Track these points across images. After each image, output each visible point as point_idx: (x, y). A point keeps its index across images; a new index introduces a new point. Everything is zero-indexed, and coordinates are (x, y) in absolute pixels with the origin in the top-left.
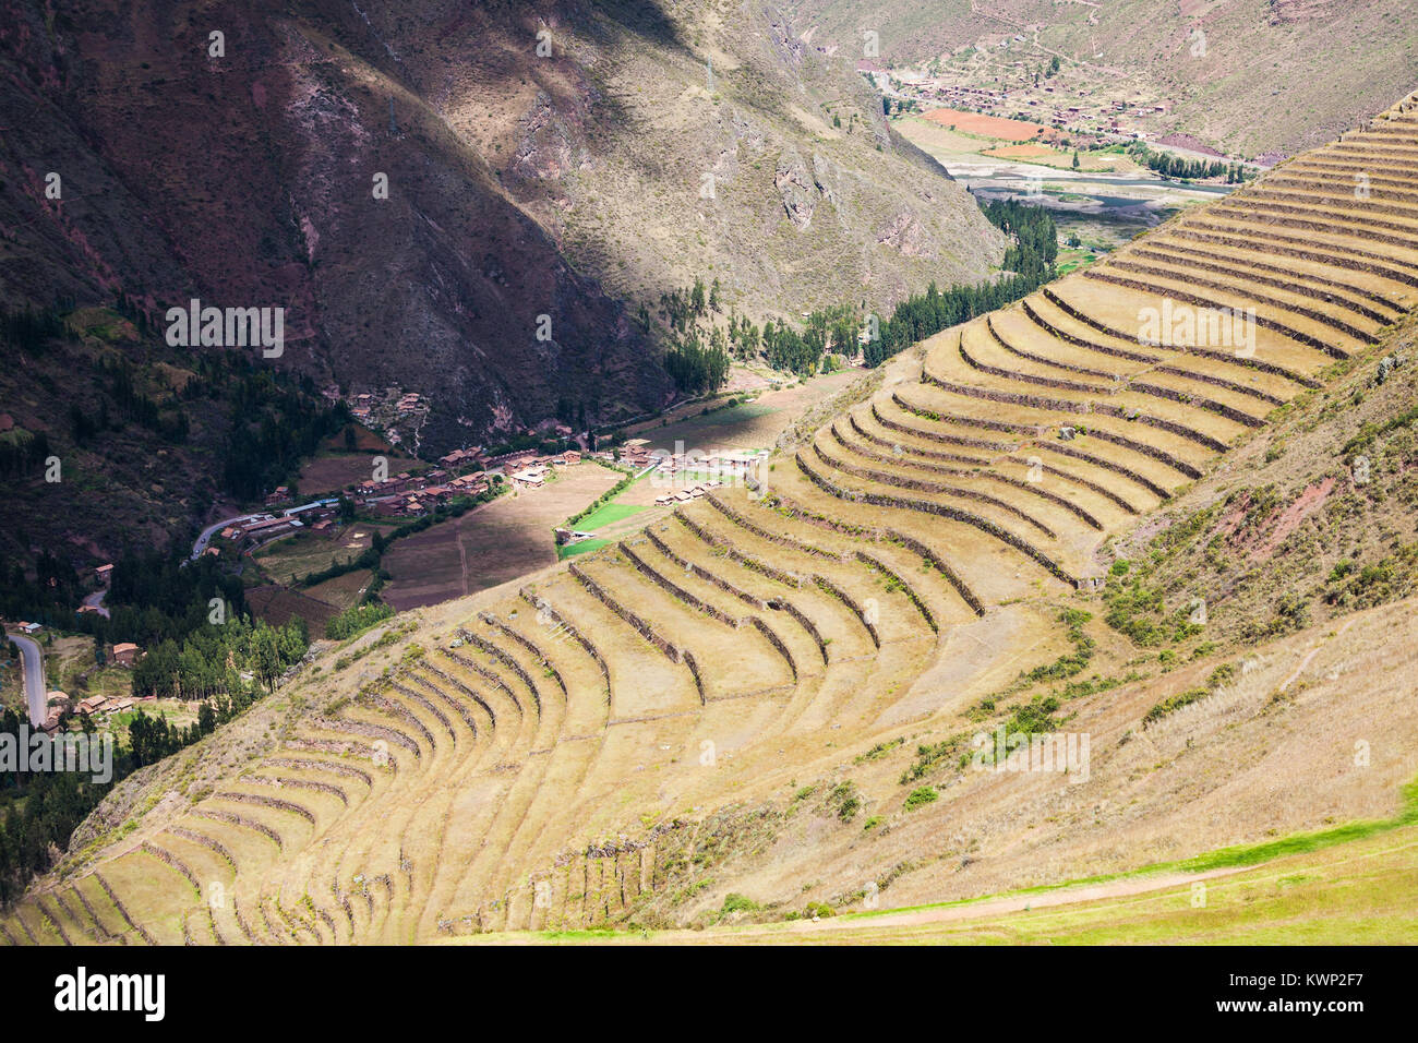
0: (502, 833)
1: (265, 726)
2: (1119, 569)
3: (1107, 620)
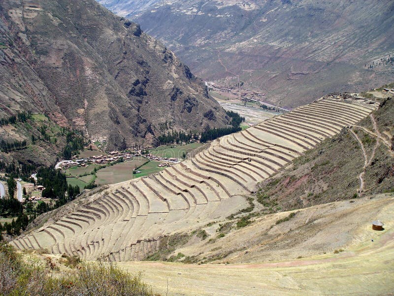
1: (73, 207)
2: (260, 190)
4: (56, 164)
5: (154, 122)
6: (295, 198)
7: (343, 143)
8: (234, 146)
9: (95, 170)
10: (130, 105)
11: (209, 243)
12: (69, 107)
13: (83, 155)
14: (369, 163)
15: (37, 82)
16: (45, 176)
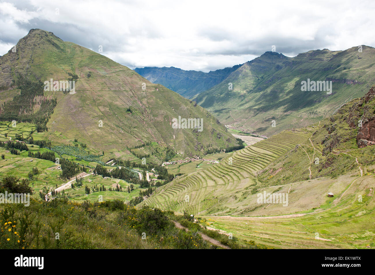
0: (197, 197)
1: (172, 184)
2: (259, 175)
3: (258, 180)
4: (162, 164)
5: (205, 144)
6: (276, 179)
7: (297, 152)
8: (244, 155)
9: (179, 166)
10: (193, 137)
11: (239, 201)
12: (167, 139)
13: (174, 160)
14: (312, 162)
15: (153, 129)
16: (158, 170)
